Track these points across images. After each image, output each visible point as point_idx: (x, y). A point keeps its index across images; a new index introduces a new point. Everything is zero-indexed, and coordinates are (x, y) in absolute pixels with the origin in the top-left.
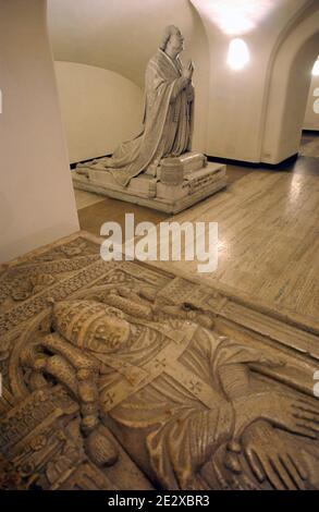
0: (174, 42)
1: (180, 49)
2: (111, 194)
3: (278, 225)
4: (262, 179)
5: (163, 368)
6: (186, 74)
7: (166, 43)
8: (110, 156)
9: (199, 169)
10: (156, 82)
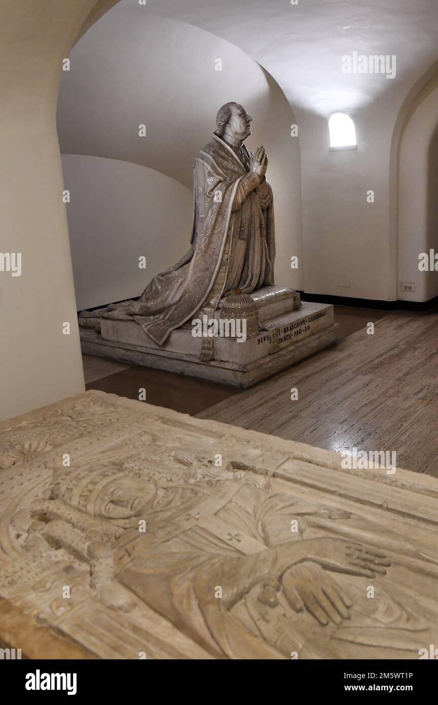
0: (236, 124)
1: (246, 134)
2: (138, 358)
3: (424, 399)
4: (400, 326)
5: (196, 522)
6: (256, 168)
7: (224, 127)
8: (136, 299)
9: (287, 313)
10: (211, 181)
